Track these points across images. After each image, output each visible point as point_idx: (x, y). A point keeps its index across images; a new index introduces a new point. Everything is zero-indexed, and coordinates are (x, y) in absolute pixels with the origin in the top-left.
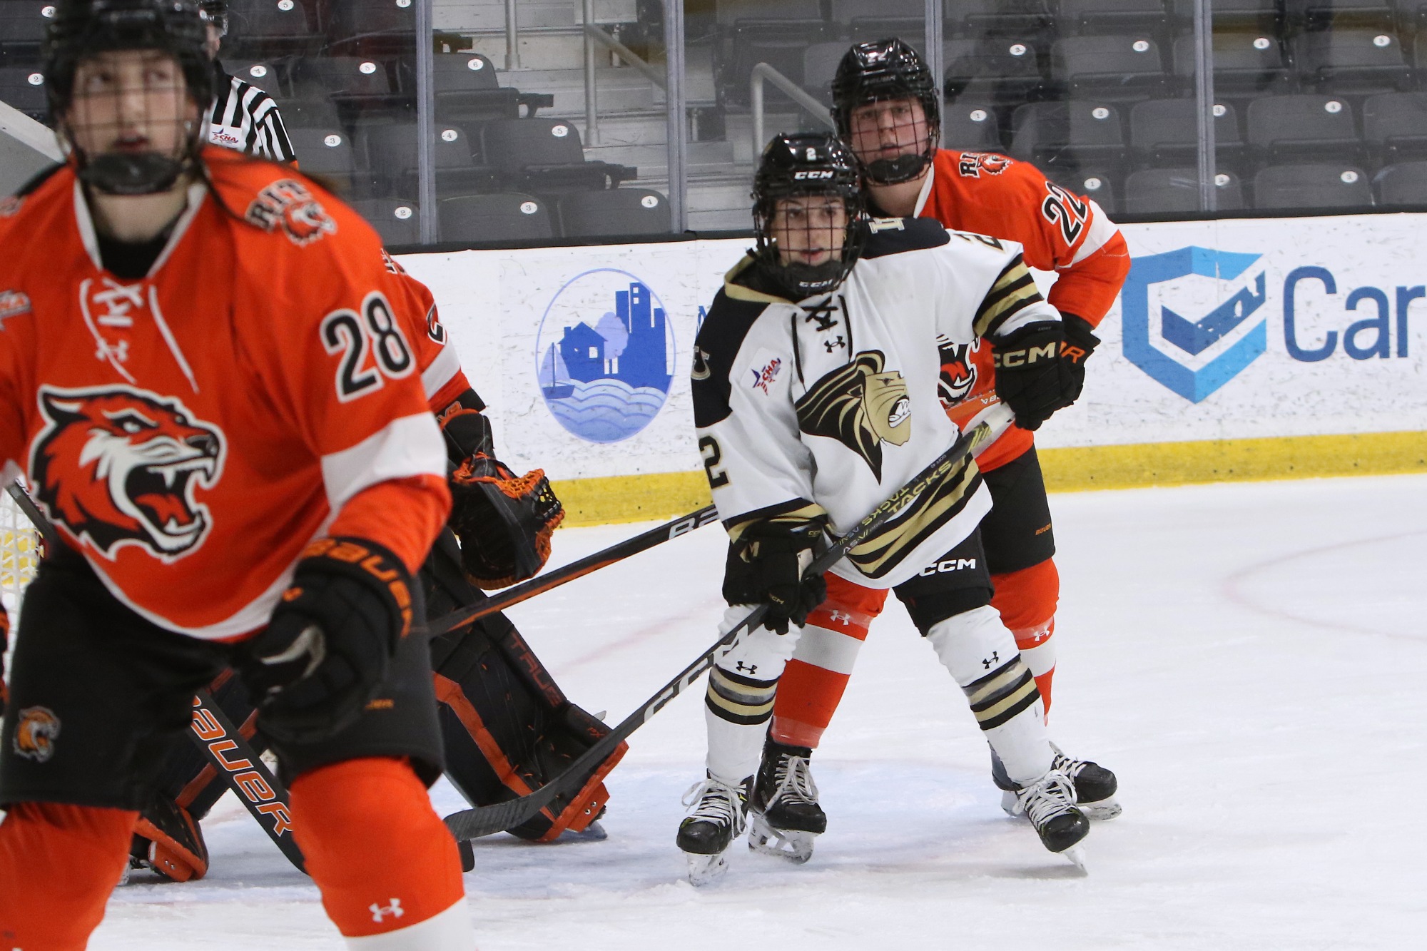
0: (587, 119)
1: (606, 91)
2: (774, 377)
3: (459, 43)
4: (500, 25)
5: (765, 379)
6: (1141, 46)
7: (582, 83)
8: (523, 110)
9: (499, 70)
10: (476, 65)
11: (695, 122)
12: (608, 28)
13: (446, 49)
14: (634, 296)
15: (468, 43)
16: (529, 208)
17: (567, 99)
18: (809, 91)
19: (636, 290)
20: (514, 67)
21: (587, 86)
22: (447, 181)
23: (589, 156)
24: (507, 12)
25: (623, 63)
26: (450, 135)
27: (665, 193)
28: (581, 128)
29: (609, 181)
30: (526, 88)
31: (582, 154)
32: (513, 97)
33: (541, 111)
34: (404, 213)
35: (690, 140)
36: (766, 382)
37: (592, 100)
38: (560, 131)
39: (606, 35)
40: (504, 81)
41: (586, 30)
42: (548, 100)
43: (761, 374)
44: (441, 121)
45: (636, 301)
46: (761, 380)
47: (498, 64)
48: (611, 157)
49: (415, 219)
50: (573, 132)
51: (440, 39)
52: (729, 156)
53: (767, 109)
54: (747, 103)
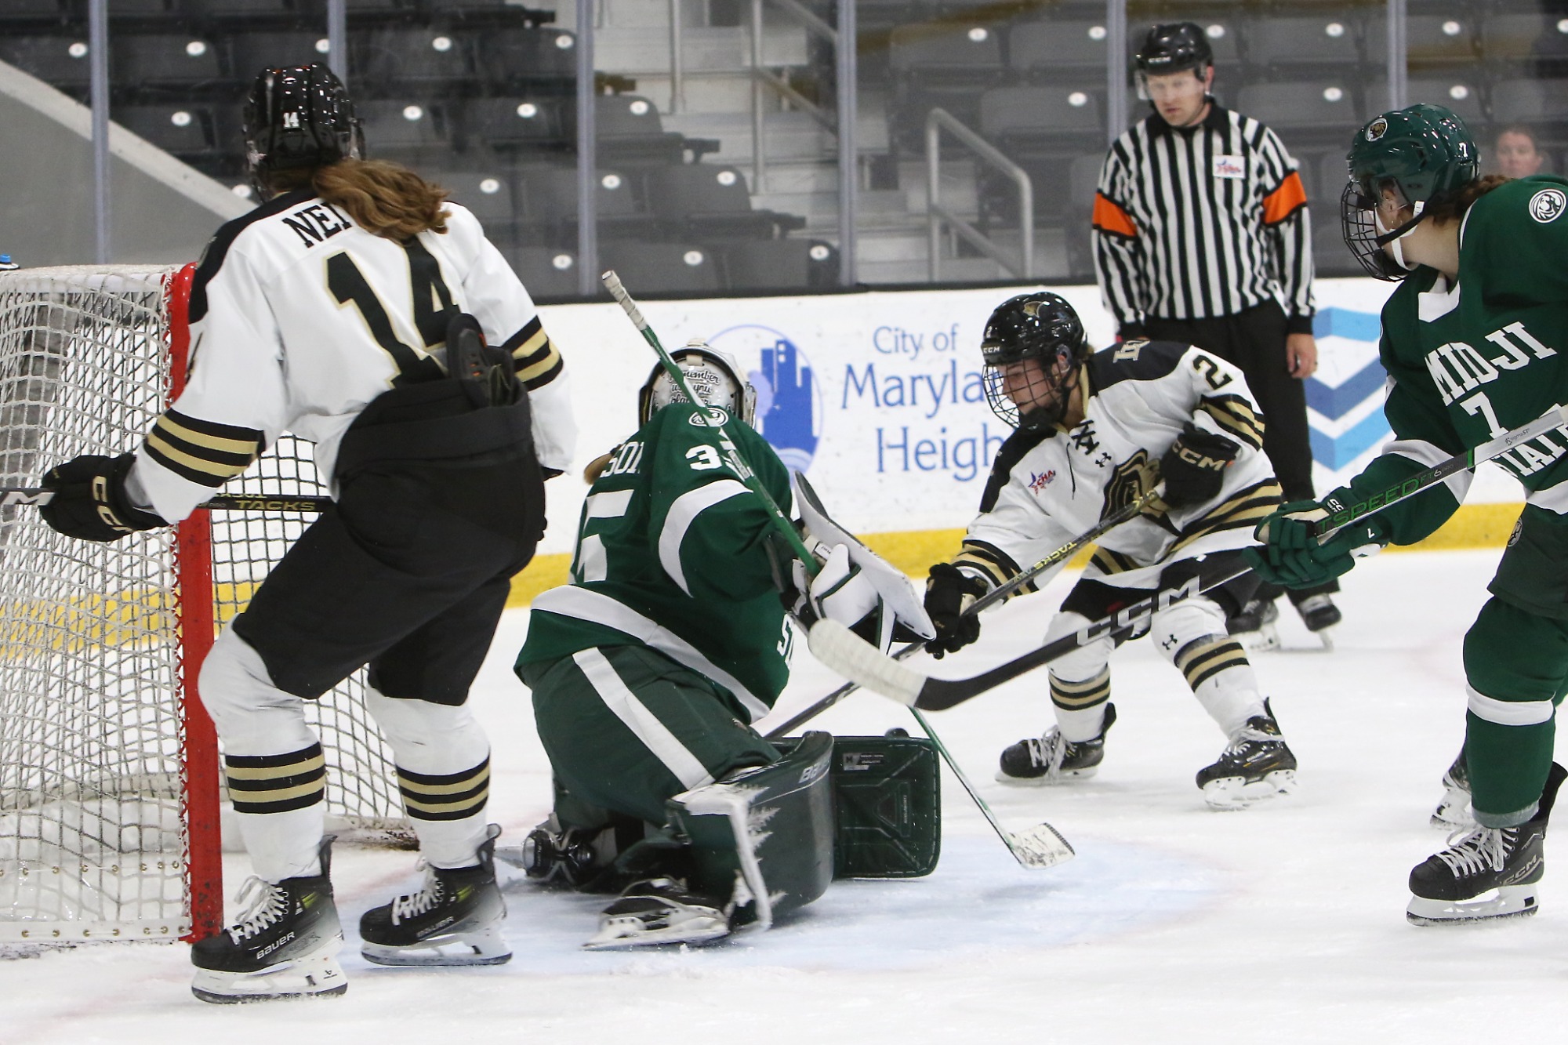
0: (754, 166)
1: (776, 137)
2: (1046, 485)
3: (622, 84)
4: (665, 66)
5: (1039, 484)
6: (1333, 94)
7: (749, 127)
8: (688, 155)
9: (664, 114)
10: (639, 108)
11: (867, 171)
12: (778, 72)
13: (609, 91)
14: (779, 353)
15: (630, 85)
16: (694, 258)
17: (735, 144)
18: (987, 138)
19: (782, 348)
20: (679, 111)
21: (755, 132)
22: (607, 230)
23: (757, 204)
24: (672, 52)
25: (793, 108)
26: (612, 182)
27: (835, 243)
28: (748, 175)
29: (777, 230)
30: (691, 133)
31: (748, 203)
32: (677, 143)
33: (708, 158)
34: (562, 262)
35: (861, 188)
36: (1039, 487)
37: (760, 147)
38: (726, 178)
39: (774, 78)
40: (669, 126)
41: (755, 74)
42: (713, 146)
43: (1037, 478)
44: (603, 165)
45: (782, 359)
46: (1035, 484)
47: (663, 106)
48: (779, 206)
49: (574, 269)
50: (740, 179)
51: (601, 80)
52: (903, 205)
53: (943, 157)
54: (921, 150)
